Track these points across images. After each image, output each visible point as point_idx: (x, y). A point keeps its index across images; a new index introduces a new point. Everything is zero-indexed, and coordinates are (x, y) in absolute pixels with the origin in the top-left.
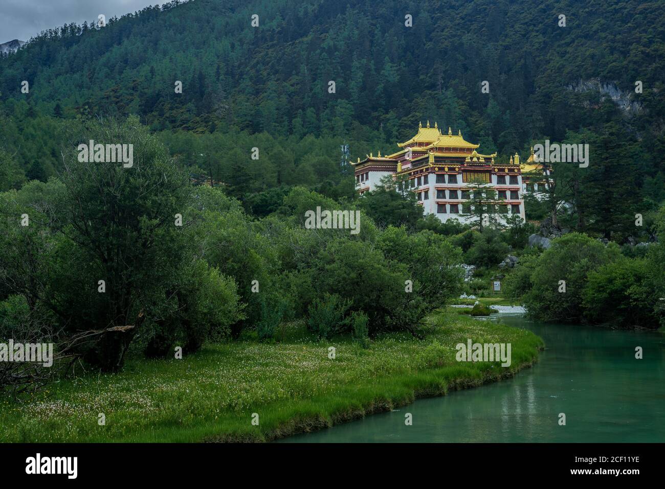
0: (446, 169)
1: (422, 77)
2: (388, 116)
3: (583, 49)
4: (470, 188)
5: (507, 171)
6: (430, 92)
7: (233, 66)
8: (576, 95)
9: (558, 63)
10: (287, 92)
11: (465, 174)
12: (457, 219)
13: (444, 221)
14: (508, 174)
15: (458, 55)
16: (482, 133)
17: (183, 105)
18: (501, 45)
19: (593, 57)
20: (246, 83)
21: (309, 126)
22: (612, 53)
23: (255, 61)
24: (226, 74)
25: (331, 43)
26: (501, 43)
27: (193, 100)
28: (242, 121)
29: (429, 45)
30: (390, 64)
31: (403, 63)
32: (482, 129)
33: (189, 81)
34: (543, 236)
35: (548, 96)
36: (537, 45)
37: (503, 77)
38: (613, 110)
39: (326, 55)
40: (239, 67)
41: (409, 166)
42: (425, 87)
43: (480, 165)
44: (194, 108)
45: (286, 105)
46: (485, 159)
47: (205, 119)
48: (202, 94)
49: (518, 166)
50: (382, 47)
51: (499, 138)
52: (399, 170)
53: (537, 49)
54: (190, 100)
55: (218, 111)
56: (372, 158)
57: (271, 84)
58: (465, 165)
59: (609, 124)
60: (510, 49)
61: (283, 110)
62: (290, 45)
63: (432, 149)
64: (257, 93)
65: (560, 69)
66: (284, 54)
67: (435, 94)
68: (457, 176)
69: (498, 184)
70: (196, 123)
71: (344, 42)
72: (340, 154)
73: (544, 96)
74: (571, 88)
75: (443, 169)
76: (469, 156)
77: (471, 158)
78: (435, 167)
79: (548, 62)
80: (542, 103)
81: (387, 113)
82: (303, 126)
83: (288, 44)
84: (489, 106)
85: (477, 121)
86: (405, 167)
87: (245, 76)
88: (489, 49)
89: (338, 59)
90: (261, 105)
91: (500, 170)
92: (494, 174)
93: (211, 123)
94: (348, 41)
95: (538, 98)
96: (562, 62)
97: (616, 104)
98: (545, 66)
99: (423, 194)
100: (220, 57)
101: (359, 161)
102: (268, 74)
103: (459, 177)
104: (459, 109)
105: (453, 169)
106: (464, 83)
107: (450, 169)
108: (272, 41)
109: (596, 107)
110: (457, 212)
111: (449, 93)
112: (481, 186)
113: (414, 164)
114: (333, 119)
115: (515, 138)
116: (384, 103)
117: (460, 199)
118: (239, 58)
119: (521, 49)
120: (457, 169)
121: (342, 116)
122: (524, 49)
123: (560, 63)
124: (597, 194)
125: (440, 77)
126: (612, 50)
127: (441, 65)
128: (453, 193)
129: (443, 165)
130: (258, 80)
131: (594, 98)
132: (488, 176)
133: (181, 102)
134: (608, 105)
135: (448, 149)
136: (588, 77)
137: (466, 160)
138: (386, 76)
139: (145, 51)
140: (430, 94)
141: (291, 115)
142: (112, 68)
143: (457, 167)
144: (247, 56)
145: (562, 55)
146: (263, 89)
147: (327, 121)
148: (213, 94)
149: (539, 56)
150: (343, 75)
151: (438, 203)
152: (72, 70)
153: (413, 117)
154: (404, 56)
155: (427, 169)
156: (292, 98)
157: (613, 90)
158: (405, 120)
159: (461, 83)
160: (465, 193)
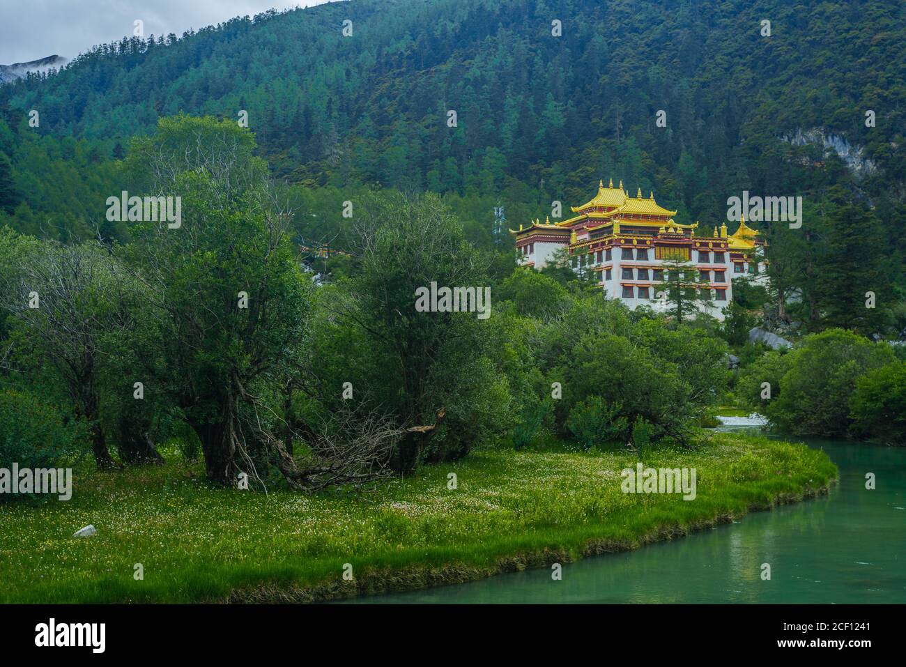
0: (635, 242)
1: (595, 120)
2: (551, 170)
3: (803, 90)
4: (664, 266)
5: (711, 246)
6: (605, 140)
7: (349, 100)
8: (792, 149)
9: (770, 106)
10: (420, 135)
11: (658, 248)
12: (650, 307)
13: (633, 309)
14: (712, 250)
15: (641, 93)
16: (672, 195)
17: (283, 149)
18: (698, 81)
19: (815, 100)
20: (367, 122)
21: (448, 180)
22: (840, 96)
23: (378, 93)
24: (340, 110)
25: (478, 73)
26: (696, 78)
27: (297, 143)
28: (362, 173)
29: (604, 80)
30: (555, 103)
31: (570, 101)
32: (671, 190)
33: (292, 118)
34: (767, 330)
35: (756, 149)
36: (744, 83)
37: (700, 123)
38: (838, 169)
39: (471, 88)
40: (357, 101)
41: (586, 236)
42: (599, 134)
43: (678, 237)
44: (298, 154)
45: (419, 153)
46: (684, 229)
47: (313, 168)
48: (309, 135)
49: (726, 240)
50: (544, 80)
51: (694, 201)
52: (573, 241)
53: (744, 88)
54: (293, 143)
55: (330, 158)
56: (538, 225)
57: (400, 125)
58: (659, 237)
59: (833, 187)
60: (708, 86)
61: (414, 159)
62: (423, 74)
63: (615, 216)
64: (381, 135)
65: (772, 115)
66: (416, 85)
67: (611, 143)
68: (648, 250)
69: (699, 262)
70: (302, 172)
71: (494, 72)
72: (493, 218)
73: (751, 149)
74: (786, 139)
75: (630, 242)
76: (664, 225)
77: (667, 229)
78: (621, 239)
79: (757, 105)
80: (749, 158)
81: (549, 165)
82: (440, 180)
83: (421, 72)
84: (681, 159)
85: (665, 179)
86: (581, 237)
87: (365, 114)
88: (681, 86)
89: (486, 94)
90: (386, 152)
91: (702, 244)
92: (694, 249)
93: (320, 173)
94: (499, 71)
95: (743, 152)
96: (775, 106)
97: (843, 162)
98: (754, 110)
99: (604, 273)
100: (332, 88)
101: (521, 229)
102: (396, 111)
103: (651, 253)
104: (643, 162)
105: (644, 242)
106: (648, 130)
107: (639, 242)
108: (400, 68)
109: (818, 165)
110: (647, 297)
111: (630, 142)
112: (680, 265)
113: (592, 234)
114: (481, 172)
115: (714, 202)
116: (545, 152)
117: (651, 281)
118: (357, 88)
119: (724, 87)
120: (648, 243)
121: (491, 168)
122: (726, 88)
123: (773, 107)
124: (836, 279)
125: (618, 121)
126: (840, 92)
127: (620, 105)
128: (643, 272)
129: (631, 236)
130: (382, 119)
131: (815, 153)
132: (688, 252)
133: (281, 145)
134: (832, 162)
135: (636, 216)
136: (809, 126)
137: (661, 231)
138: (549, 118)
139: (231, 77)
140: (605, 143)
141: (424, 166)
142: (188, 97)
143: (649, 239)
144: (367, 87)
145: (776, 96)
146: (388, 131)
147: (472, 175)
148: (323, 136)
149: (746, 97)
150: (493, 115)
151: (623, 285)
152: (134, 99)
153: (582, 172)
154: (571, 92)
155: (610, 242)
156: (426, 143)
157: (840, 143)
158: (573, 176)
159: (645, 130)
160: (658, 273)
